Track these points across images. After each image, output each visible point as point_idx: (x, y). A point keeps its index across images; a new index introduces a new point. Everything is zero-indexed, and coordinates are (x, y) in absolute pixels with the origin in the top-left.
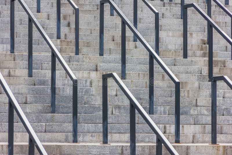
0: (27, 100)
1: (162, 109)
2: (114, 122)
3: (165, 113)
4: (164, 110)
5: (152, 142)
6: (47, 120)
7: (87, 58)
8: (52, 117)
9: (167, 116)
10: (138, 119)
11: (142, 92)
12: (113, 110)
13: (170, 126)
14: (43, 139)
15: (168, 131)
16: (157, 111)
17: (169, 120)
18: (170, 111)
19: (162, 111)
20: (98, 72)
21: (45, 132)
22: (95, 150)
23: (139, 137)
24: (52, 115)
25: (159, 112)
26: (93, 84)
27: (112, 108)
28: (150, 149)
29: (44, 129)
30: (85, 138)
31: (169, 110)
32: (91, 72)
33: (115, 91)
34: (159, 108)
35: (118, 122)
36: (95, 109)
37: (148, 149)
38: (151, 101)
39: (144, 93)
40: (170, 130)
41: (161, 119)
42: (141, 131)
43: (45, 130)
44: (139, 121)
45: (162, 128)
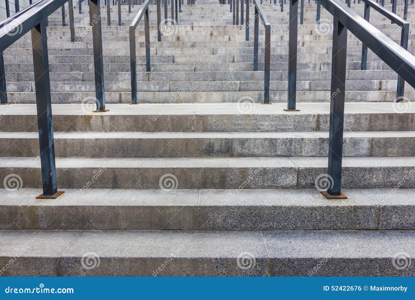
0: (234, 60)
1: (376, 64)
2: (321, 78)
3: (378, 68)
4: (378, 65)
5: (365, 100)
6: (246, 78)
7: (304, 27)
8: (252, 74)
9: (382, 71)
10: (348, 75)
11: (353, 50)
12: (321, 67)
13: (387, 82)
14: (231, 99)
15: (384, 87)
16: (370, 66)
17: (384, 75)
18: (384, 67)
19: (376, 67)
20: (312, 35)
21: (240, 91)
22: (267, 124)
23: (349, 94)
24: (252, 73)
25: (372, 67)
26: (305, 45)
27: (321, 65)
28: (370, 121)
29: (238, 87)
30: (282, 97)
31: (383, 65)
32: (305, 36)
33: (326, 50)
34: (372, 63)
35: (325, 79)
36: (302, 66)
37: (368, 121)
38: (364, 56)
39: (355, 51)
40: (386, 86)
41: (375, 75)
42: (351, 88)
43: (240, 89)
44: (349, 77)
45: (377, 84)
